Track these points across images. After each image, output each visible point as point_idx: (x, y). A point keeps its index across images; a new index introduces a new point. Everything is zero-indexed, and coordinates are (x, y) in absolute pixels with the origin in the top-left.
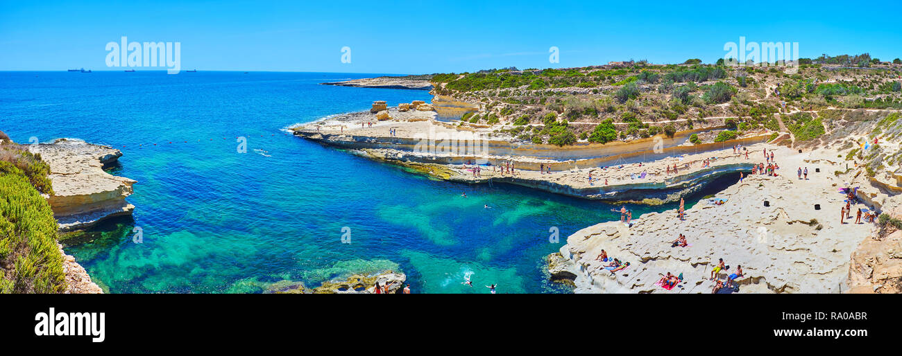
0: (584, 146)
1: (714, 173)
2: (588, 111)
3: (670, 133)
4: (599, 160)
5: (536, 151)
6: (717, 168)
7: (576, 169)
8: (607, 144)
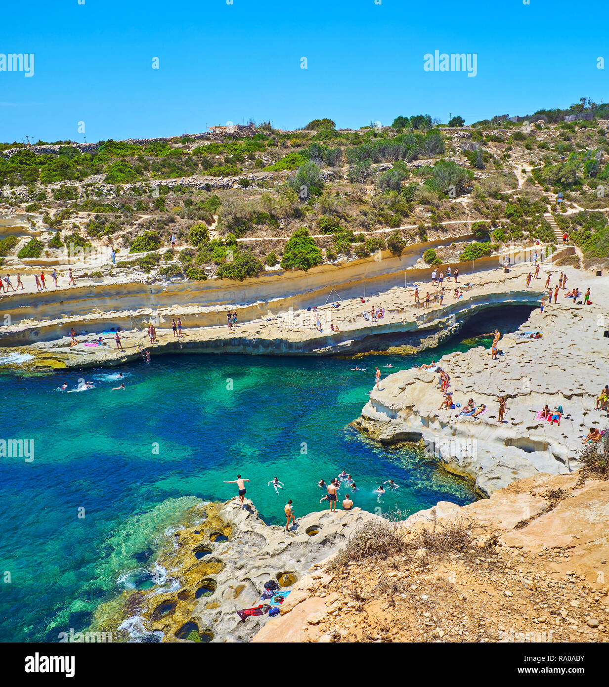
0: (276, 277)
2: (261, 219)
3: (396, 249)
4: (300, 298)
5: (197, 293)
7: (270, 315)
8: (310, 271)
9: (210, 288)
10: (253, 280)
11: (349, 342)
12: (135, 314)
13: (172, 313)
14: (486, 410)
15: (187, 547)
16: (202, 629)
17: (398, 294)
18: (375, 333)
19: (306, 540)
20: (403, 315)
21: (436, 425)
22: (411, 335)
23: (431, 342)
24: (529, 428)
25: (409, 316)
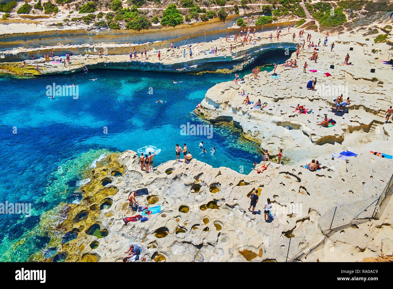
0: (158, 30)
1: (262, 49)
3: (222, 17)
5: (115, 36)
6: (263, 46)
8: (176, 27)
9: (122, 34)
10: (145, 31)
11: (196, 66)
12: (81, 46)
13: (101, 47)
15: (98, 178)
16: (102, 229)
17: (222, 41)
18: (210, 61)
19: (165, 177)
20: (225, 52)
21: (240, 113)
22: (228, 63)
23: (240, 67)
24: (290, 116)
25: (228, 53)
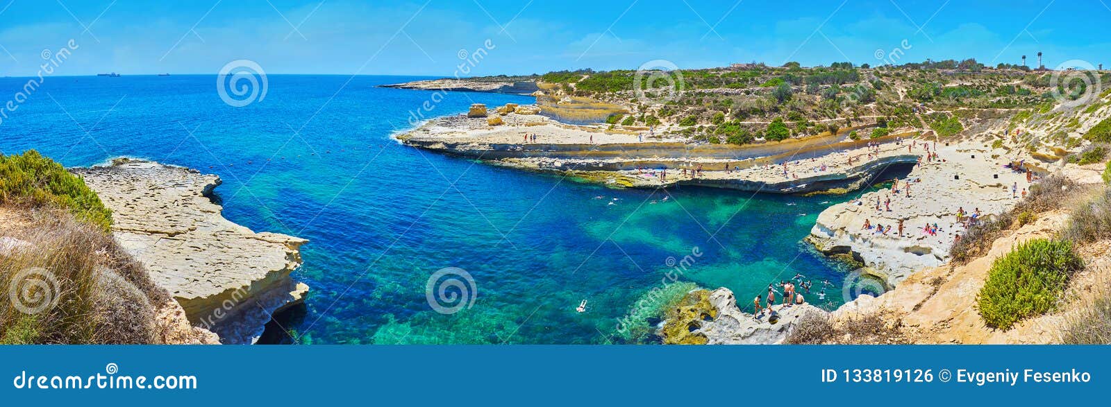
0: (761, 144)
1: (879, 164)
3: (834, 130)
4: (774, 157)
5: (714, 151)
6: (881, 160)
7: (755, 167)
8: (782, 141)
9: (721, 148)
10: (747, 145)
11: (804, 185)
12: (676, 160)
13: (698, 161)
14: (891, 229)
17: (835, 156)
18: (820, 180)
20: (838, 169)
21: (860, 240)
22: (842, 181)
23: (855, 186)
24: (918, 239)
25: (842, 170)
